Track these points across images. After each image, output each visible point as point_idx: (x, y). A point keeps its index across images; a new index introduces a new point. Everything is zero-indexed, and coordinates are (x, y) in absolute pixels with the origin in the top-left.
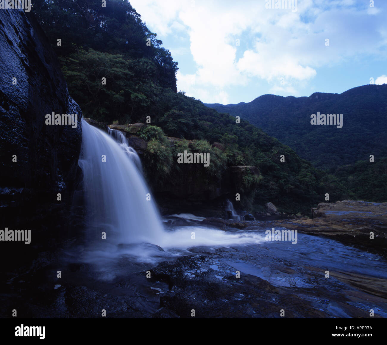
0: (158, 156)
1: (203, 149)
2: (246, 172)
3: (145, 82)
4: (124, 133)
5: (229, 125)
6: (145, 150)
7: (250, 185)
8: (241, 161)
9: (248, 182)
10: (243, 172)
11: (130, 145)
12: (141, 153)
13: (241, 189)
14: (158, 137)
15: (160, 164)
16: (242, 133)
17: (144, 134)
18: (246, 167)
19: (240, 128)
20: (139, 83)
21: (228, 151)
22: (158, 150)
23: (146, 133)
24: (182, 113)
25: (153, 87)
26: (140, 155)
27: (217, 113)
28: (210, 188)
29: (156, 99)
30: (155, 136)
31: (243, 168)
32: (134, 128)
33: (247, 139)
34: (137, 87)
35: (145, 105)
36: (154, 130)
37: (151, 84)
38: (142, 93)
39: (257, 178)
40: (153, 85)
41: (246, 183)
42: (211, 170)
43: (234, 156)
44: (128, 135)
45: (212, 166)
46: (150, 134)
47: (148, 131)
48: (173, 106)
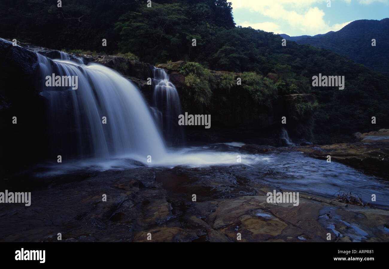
0: (194, 88)
1: (250, 80)
2: (298, 100)
3: (201, 24)
4: (167, 70)
5: (309, 56)
6: (183, 84)
7: (303, 112)
8: (295, 89)
9: (302, 110)
10: (295, 100)
11: (171, 80)
12: (179, 87)
13: (294, 117)
14: (196, 72)
15: (197, 96)
16: (323, 62)
17: (183, 70)
18: (298, 95)
19: (321, 58)
20: (196, 25)
21: (281, 81)
22: (193, 83)
23: (185, 69)
24: (234, 48)
25: (208, 27)
26: (177, 88)
27: (297, 45)
28: (260, 117)
29: (212, 38)
30: (193, 71)
31: (295, 96)
32: (175, 66)
33: (329, 68)
34: (194, 30)
35: (201, 44)
36: (192, 65)
37: (207, 25)
38: (198, 34)
39: (311, 105)
40: (208, 26)
41: (298, 110)
42: (259, 99)
43: (287, 85)
44: (169, 72)
45: (259, 95)
46: (188, 69)
47: (187, 67)
48: (226, 42)
